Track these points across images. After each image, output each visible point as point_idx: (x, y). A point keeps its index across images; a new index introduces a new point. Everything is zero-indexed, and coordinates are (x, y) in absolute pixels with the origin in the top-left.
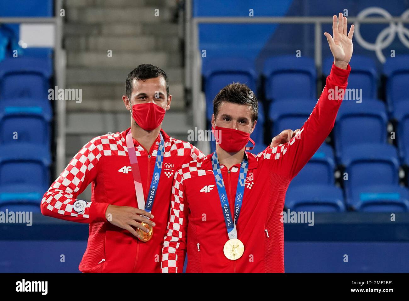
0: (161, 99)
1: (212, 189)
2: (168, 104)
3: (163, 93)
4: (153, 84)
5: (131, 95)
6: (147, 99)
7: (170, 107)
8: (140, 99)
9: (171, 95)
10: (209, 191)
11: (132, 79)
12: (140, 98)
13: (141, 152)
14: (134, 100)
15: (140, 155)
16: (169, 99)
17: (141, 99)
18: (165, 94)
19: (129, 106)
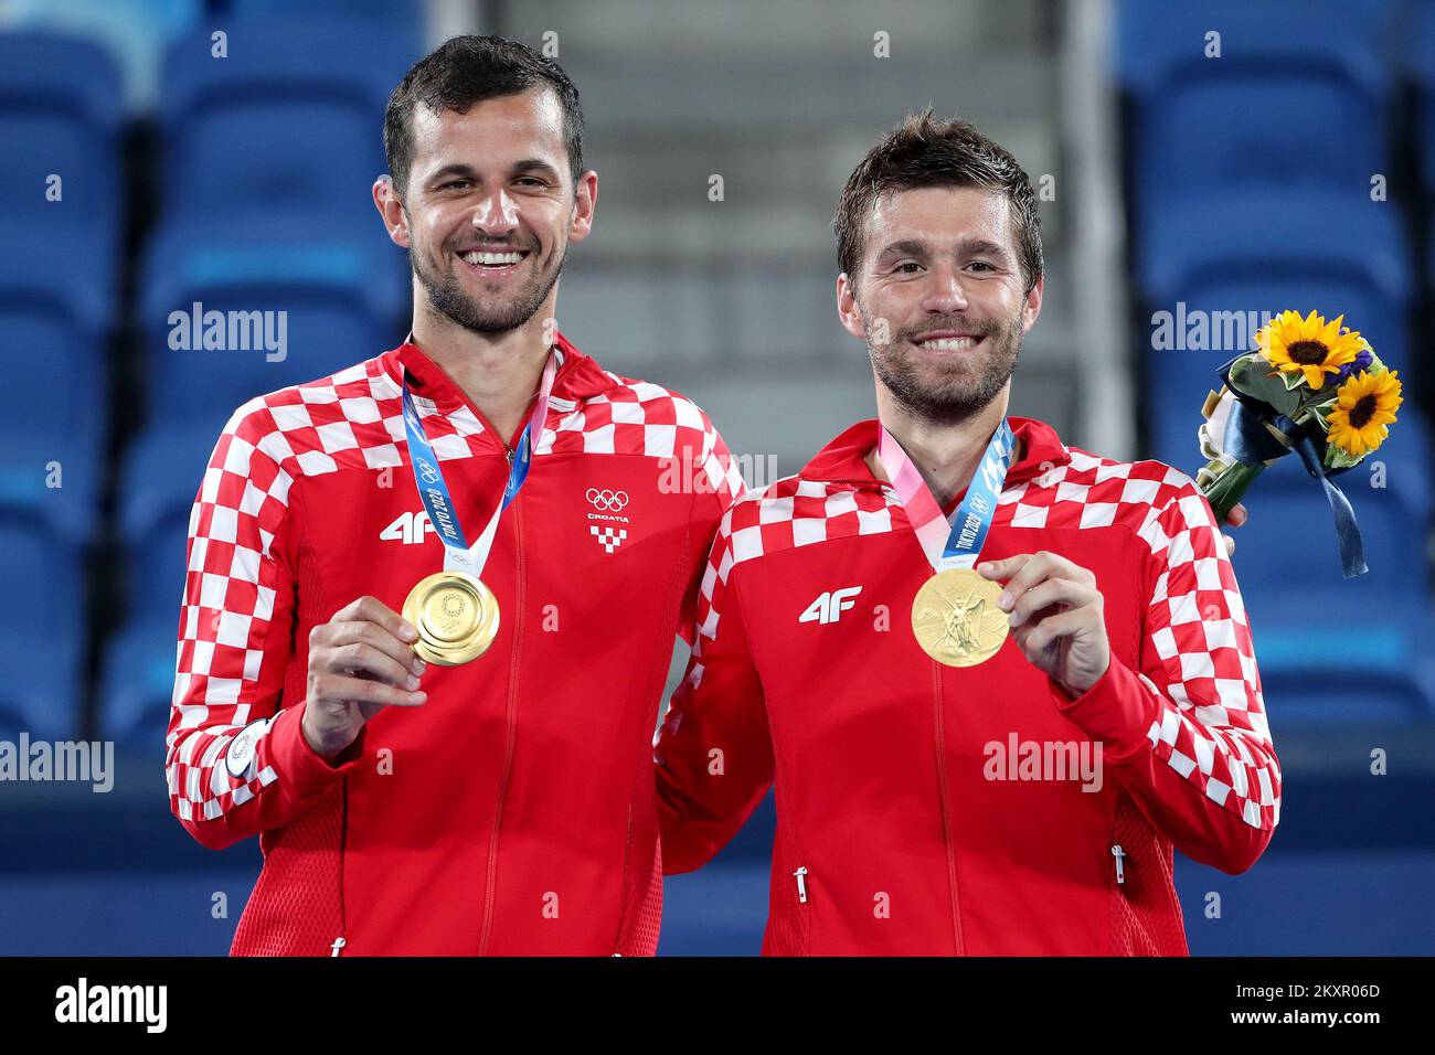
0: (542, 188)
1: (849, 605)
2: (583, 213)
3: (549, 160)
4: (500, 121)
5: (407, 174)
6: (477, 189)
7: (589, 227)
8: (442, 192)
9: (593, 173)
10: (835, 618)
11: (412, 104)
12: (446, 186)
13: (472, 440)
14: (421, 197)
15: (471, 456)
16: (585, 190)
17: (453, 191)
18: (561, 167)
19: (404, 227)
